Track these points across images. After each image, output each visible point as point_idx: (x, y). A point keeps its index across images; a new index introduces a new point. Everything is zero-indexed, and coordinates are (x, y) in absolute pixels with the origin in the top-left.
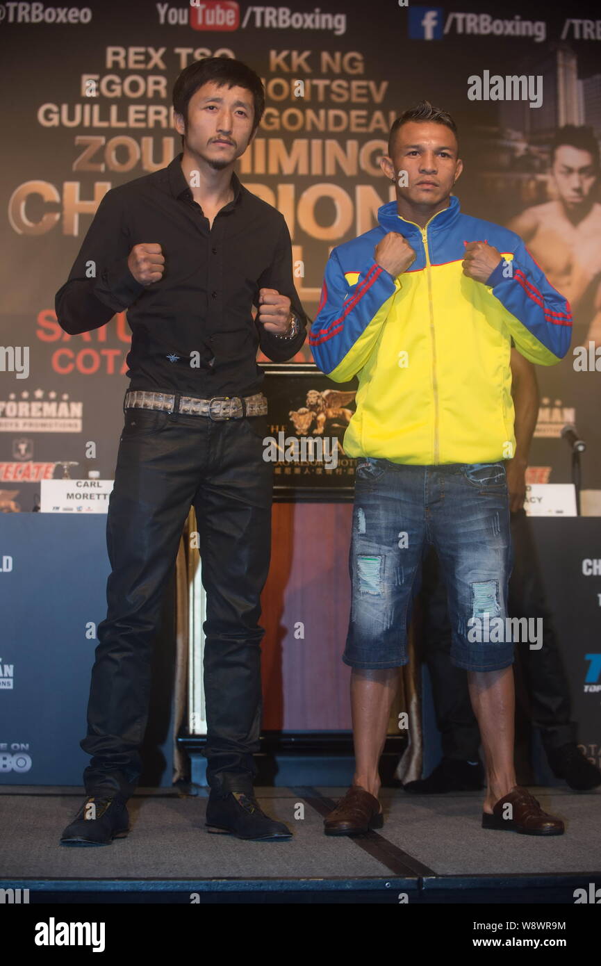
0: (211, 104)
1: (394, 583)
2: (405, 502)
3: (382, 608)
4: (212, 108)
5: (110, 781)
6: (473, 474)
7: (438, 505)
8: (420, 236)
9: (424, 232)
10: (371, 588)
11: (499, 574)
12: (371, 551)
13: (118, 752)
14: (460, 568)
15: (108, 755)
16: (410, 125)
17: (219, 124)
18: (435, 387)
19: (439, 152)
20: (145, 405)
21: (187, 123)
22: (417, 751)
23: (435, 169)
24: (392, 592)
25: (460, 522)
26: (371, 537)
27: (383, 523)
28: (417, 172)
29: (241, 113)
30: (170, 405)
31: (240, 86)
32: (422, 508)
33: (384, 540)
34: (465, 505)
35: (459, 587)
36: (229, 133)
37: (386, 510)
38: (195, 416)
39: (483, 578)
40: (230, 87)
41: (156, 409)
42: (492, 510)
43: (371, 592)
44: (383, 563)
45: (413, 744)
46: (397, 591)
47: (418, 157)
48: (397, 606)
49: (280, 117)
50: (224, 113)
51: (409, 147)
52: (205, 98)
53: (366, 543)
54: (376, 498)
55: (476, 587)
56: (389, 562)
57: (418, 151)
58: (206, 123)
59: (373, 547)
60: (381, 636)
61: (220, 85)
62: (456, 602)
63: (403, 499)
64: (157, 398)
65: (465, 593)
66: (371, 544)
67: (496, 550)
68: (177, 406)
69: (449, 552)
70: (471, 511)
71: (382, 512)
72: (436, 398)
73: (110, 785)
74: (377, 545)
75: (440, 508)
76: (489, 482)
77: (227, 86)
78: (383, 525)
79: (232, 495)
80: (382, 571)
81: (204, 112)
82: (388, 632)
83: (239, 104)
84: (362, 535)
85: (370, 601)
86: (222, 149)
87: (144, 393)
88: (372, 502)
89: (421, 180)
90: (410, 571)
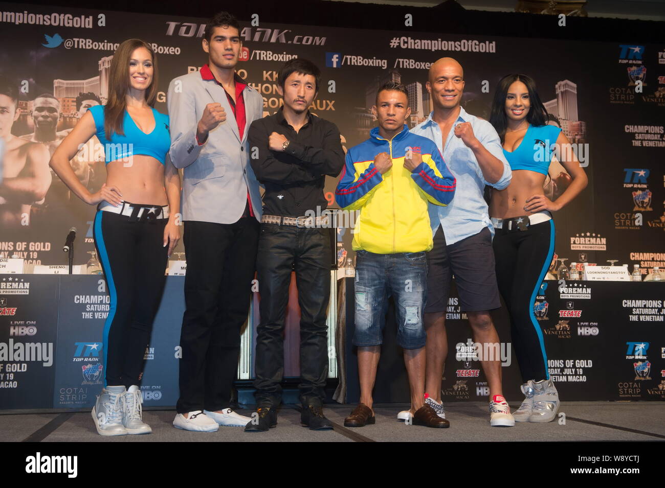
0: (295, 83)
1: (372, 305)
2: (377, 267)
3: (367, 317)
4: (295, 85)
5: (269, 401)
6: (408, 255)
7: (391, 269)
8: (389, 144)
9: (390, 142)
10: (362, 308)
11: (419, 303)
12: (362, 290)
13: (270, 386)
14: (400, 299)
15: (266, 388)
16: (385, 92)
17: (298, 93)
18: (394, 215)
19: (397, 105)
20: (268, 222)
21: (284, 91)
22: (343, 385)
23: (394, 113)
24: (372, 310)
25: (400, 277)
26: (361, 283)
27: (366, 277)
28: (386, 115)
29: (309, 87)
30: (279, 221)
31: (309, 74)
32: (384, 270)
33: (367, 285)
34: (404, 270)
35: (400, 308)
36: (303, 97)
37: (368, 271)
38: (290, 226)
39: (412, 304)
40: (304, 75)
41: (272, 223)
42: (417, 273)
43: (362, 309)
44: (367, 296)
45: (341, 383)
46: (374, 309)
47: (387, 107)
48: (374, 316)
49: (268, 101)
50: (301, 87)
51: (383, 103)
52: (292, 80)
53: (359, 286)
54: (363, 265)
55: (407, 308)
56: (370, 296)
57: (387, 104)
58: (293, 92)
59: (362, 288)
60: (367, 330)
61: (300, 74)
62: (399, 314)
63: (375, 265)
64: (273, 218)
65: (402, 311)
66: (361, 287)
67: (418, 292)
68: (282, 222)
69: (396, 291)
70: (406, 272)
71: (366, 272)
72: (394, 220)
73: (268, 402)
74: (364, 287)
75: (392, 270)
76: (417, 260)
77: (303, 75)
78: (367, 278)
79: (310, 262)
80: (367, 299)
81: (291, 86)
82: (370, 328)
83: (308, 83)
84: (357, 282)
85: (362, 313)
86: (300, 104)
87: (267, 216)
88: (362, 267)
89: (388, 118)
90: (380, 299)
